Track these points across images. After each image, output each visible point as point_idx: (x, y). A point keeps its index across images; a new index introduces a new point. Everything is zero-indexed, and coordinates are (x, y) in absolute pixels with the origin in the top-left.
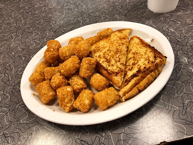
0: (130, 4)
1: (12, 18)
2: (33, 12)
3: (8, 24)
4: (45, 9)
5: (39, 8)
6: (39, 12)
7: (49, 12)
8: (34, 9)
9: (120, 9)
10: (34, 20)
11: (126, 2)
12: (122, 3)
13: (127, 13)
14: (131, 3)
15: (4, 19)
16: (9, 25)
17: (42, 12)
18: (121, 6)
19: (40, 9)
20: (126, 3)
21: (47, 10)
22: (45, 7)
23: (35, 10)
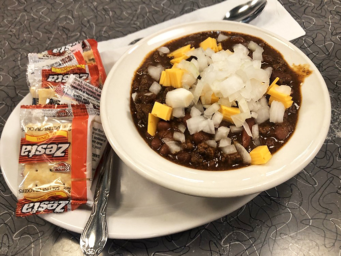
0: (333, 38)
1: (73, 17)
2: (118, 12)
3: (64, 30)
4: (142, 9)
5: (131, 5)
6: (130, 14)
7: (151, 18)
8: (121, 5)
9: (309, 47)
10: (118, 31)
11: (326, 30)
12: (316, 32)
13: (324, 60)
14: (337, 34)
15: (57, 15)
16: (67, 32)
17: (136, 17)
18: (313, 40)
19: (133, 8)
20: (324, 34)
21: (148, 14)
22: (144, 5)
23: (122, 7)
